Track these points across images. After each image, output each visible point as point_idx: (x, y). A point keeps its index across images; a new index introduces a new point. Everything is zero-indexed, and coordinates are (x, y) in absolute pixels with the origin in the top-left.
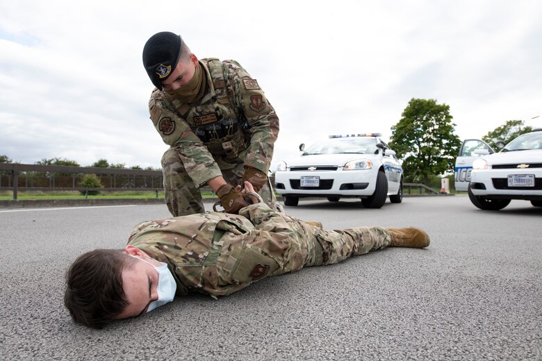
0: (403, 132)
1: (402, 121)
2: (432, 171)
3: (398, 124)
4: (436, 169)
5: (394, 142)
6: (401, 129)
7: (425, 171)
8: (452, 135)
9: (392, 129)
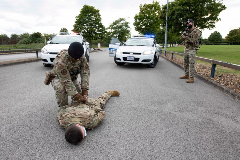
0: (81, 20)
1: (80, 15)
2: (93, 38)
3: (79, 16)
4: (94, 38)
5: (77, 24)
6: (80, 18)
7: (90, 38)
8: (100, 23)
9: (76, 18)
